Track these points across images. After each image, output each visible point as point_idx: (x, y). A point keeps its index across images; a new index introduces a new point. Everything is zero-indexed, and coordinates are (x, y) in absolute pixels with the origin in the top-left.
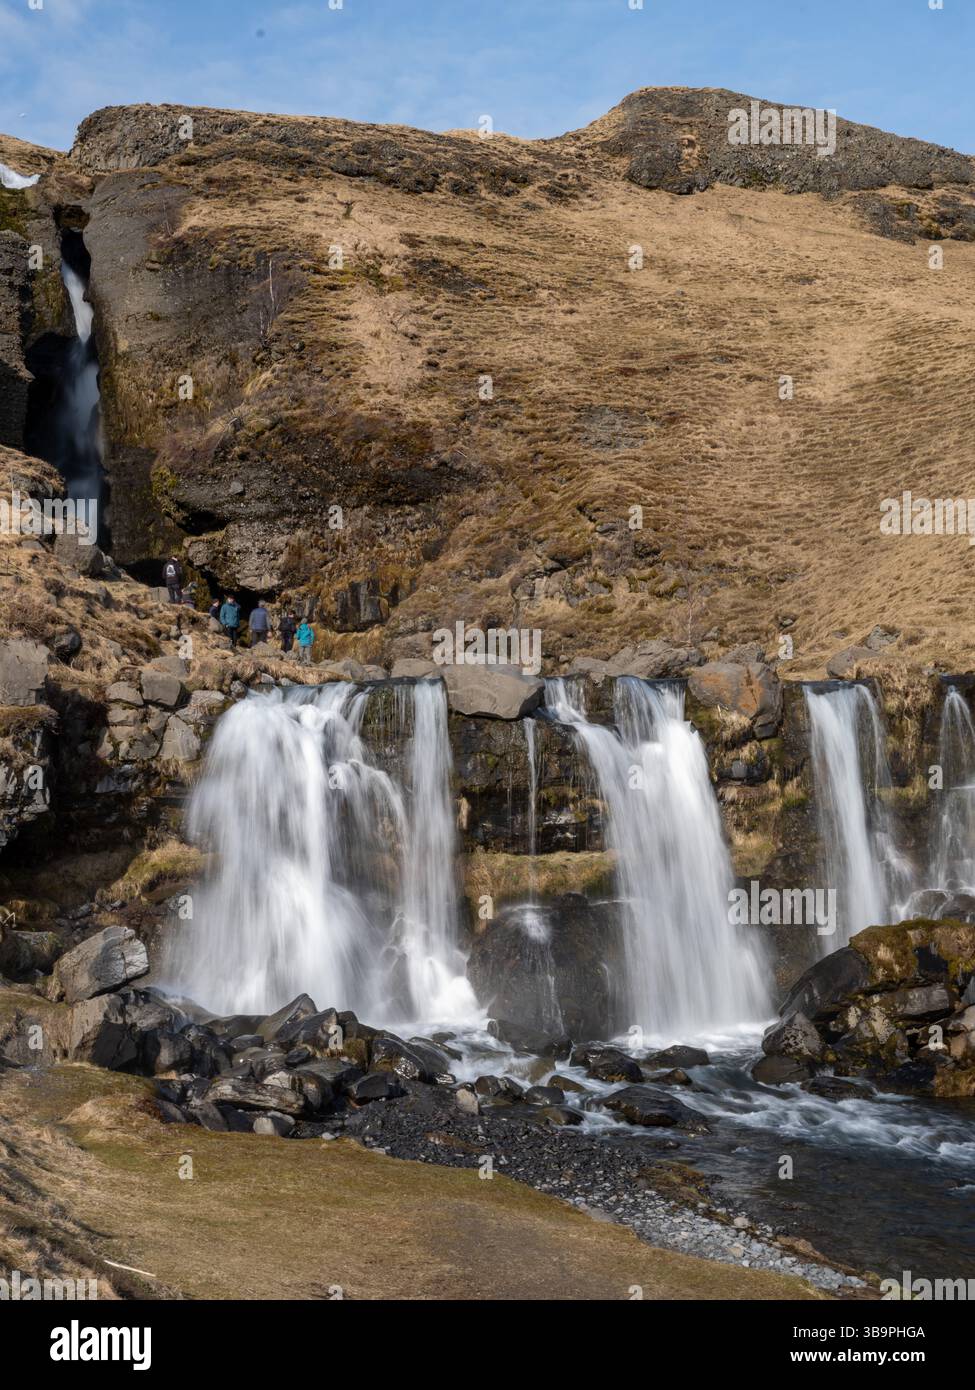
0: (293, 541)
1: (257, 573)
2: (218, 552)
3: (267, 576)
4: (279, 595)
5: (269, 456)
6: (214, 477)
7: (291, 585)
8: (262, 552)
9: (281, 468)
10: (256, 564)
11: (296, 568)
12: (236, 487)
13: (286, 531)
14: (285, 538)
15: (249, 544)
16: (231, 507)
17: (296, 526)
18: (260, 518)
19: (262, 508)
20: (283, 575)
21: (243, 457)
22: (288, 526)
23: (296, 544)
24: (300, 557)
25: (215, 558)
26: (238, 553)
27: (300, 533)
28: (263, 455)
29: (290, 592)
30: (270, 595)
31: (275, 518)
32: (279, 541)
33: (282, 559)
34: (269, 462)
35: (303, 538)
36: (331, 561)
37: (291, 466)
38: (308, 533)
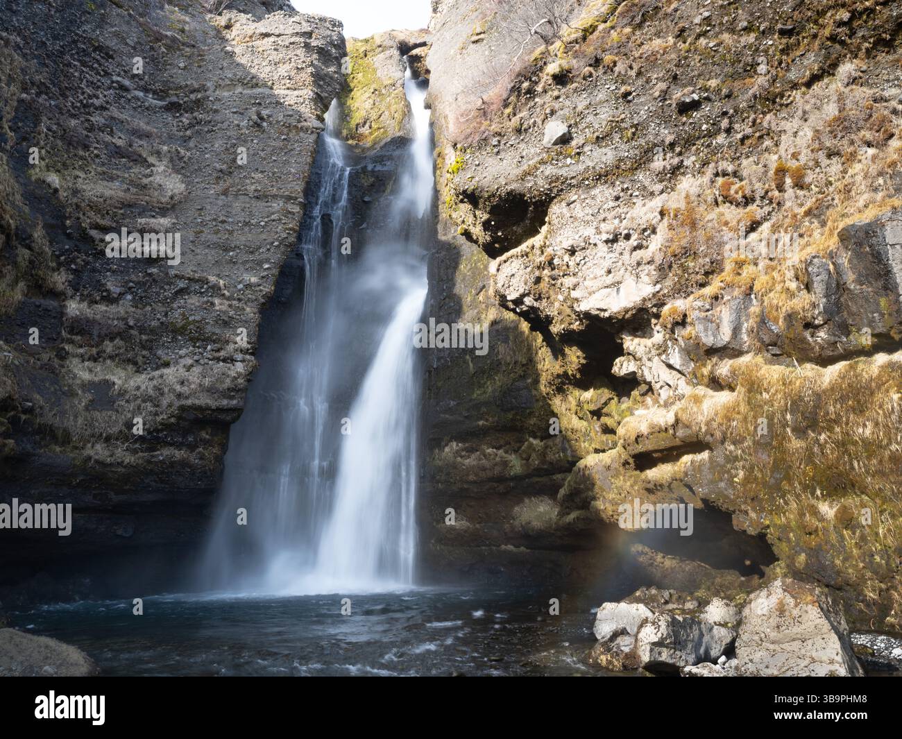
0: (675, 201)
1: (610, 279)
2: (540, 267)
3: (629, 281)
4: (657, 316)
5: (608, 58)
6: (519, 131)
7: (682, 290)
8: (615, 240)
9: (633, 73)
10: (607, 264)
11: (689, 252)
12: (555, 129)
13: (658, 187)
14: (657, 203)
15: (589, 231)
16: (549, 170)
17: (677, 171)
18: (602, 177)
19: (604, 156)
20: (663, 270)
21: (561, 79)
22: (661, 176)
23: (682, 205)
24: (694, 225)
25: (538, 280)
26: (572, 252)
27: (687, 184)
28: (597, 62)
29: (680, 304)
30: (638, 321)
31: (633, 170)
32: (644, 211)
33: (655, 244)
34: (610, 69)
35: (694, 191)
36: (765, 219)
37: (652, 60)
38: (706, 179)
